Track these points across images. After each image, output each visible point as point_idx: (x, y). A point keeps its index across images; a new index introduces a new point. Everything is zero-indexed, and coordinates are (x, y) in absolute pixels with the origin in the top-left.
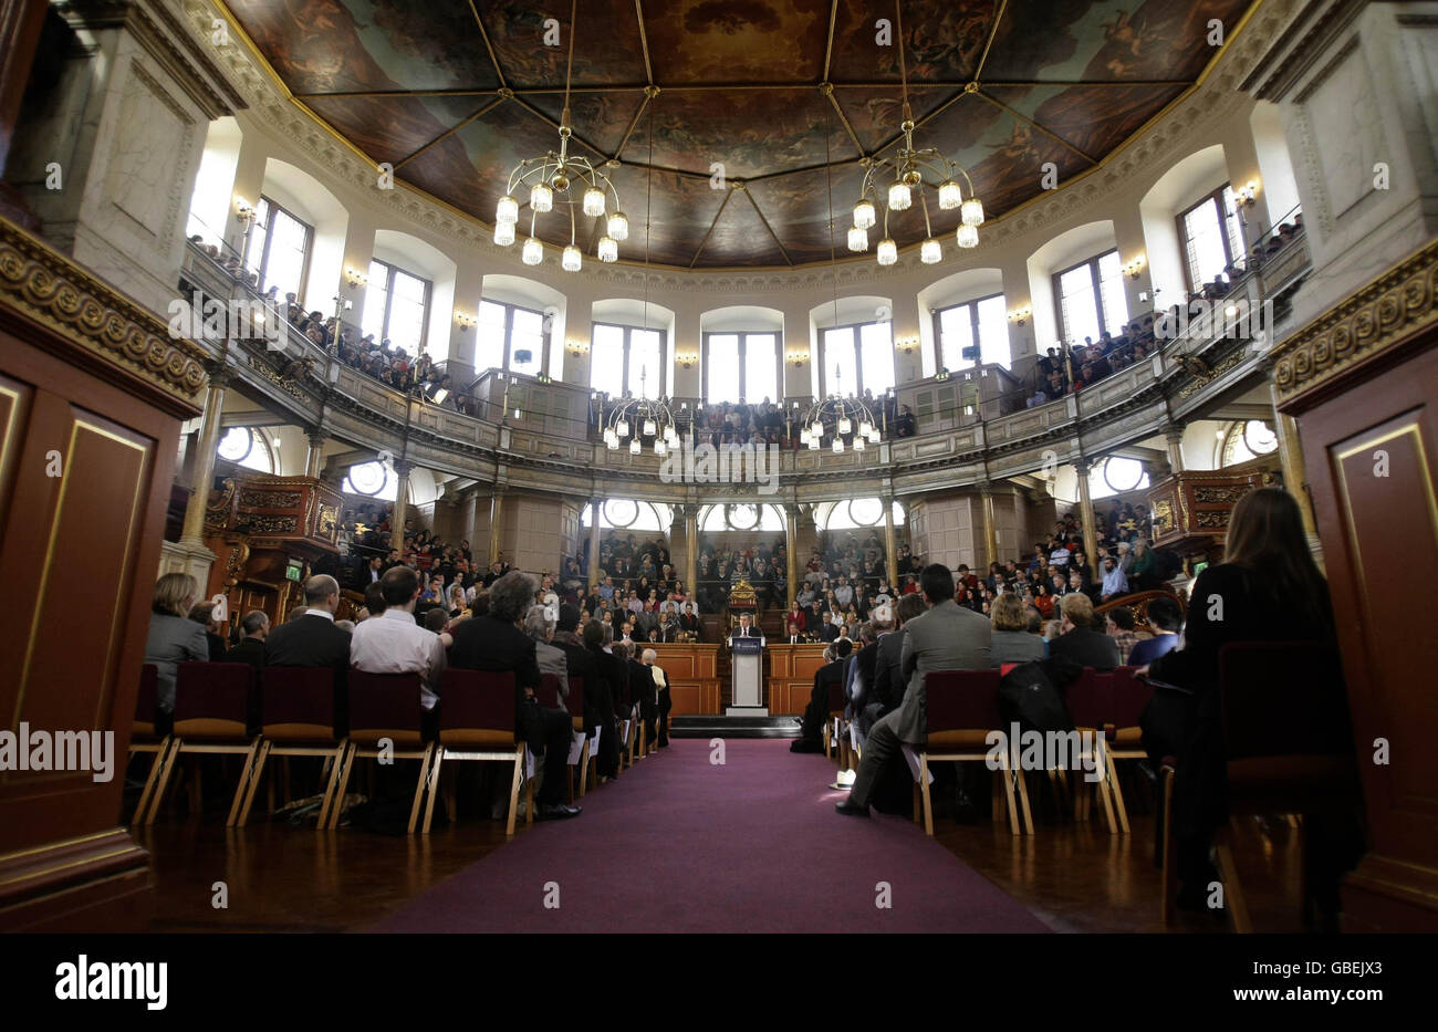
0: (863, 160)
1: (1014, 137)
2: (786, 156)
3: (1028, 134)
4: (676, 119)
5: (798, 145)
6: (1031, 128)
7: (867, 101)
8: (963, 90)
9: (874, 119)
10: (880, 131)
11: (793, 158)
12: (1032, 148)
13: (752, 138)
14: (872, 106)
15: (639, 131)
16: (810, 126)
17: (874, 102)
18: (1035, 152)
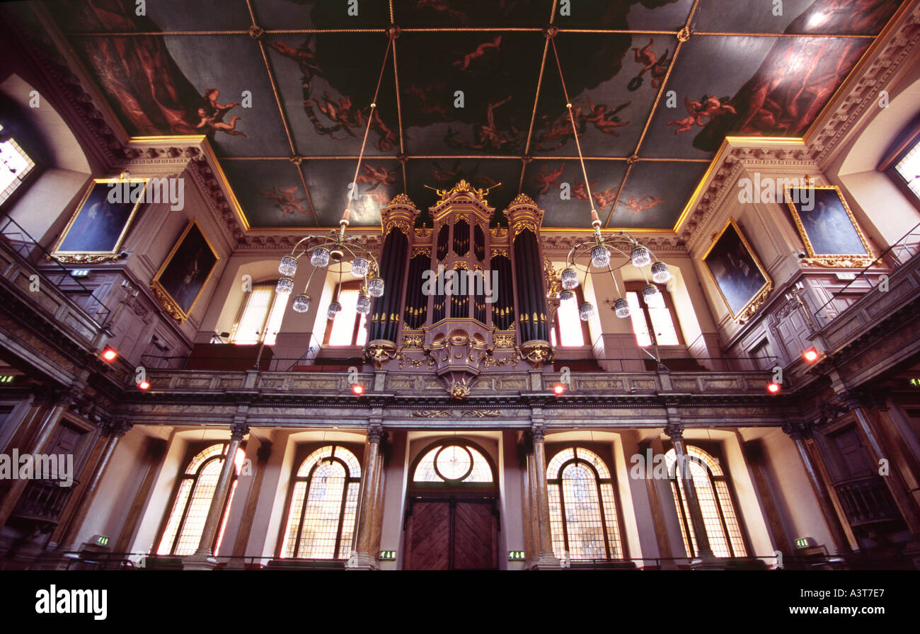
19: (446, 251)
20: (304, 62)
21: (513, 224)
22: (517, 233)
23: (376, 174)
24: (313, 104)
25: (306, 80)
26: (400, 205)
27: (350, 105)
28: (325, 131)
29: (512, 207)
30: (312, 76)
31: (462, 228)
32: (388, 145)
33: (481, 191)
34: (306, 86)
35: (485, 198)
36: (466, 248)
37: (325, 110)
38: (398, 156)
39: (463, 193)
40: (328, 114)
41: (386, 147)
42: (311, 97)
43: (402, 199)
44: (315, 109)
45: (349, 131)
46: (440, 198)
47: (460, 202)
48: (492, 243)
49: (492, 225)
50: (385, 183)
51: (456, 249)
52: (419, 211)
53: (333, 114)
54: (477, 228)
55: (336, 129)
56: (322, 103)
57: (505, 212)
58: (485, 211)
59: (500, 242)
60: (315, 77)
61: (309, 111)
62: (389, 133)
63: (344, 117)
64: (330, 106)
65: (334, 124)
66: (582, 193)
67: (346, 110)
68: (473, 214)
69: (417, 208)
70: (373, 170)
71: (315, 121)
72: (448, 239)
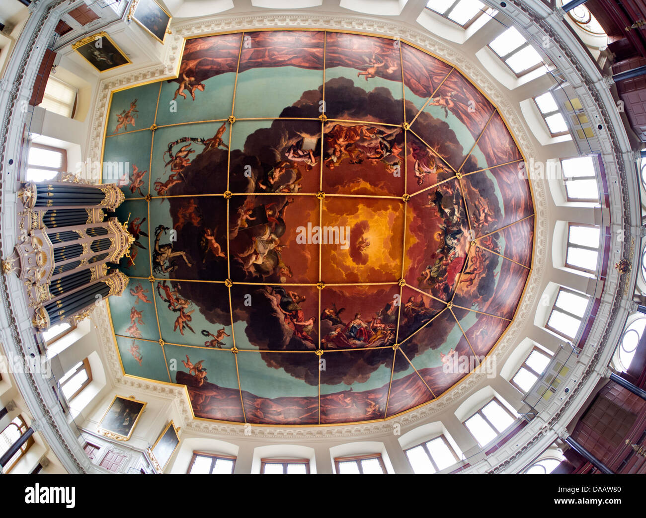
0: (458, 177)
1: (440, 105)
2: (455, 217)
3: (437, 99)
4: (424, 273)
5: (447, 211)
6: (434, 97)
7: (417, 177)
8: (408, 131)
9: (429, 172)
10: (437, 169)
11: (456, 213)
12: (447, 96)
13: (439, 235)
14: (420, 174)
15: (430, 291)
16: (434, 204)
17: (417, 174)
18: (449, 94)
19: (93, 236)
20: (213, 141)
21: (111, 278)
22: (107, 282)
23: (139, 179)
24: (188, 143)
25: (203, 141)
26: (119, 197)
27: (185, 165)
28: (170, 148)
29: (121, 275)
30: (205, 144)
31: (107, 244)
32: (158, 188)
33: (128, 252)
34: (199, 140)
35: (125, 255)
36: (95, 251)
37: (182, 150)
38: (150, 195)
39: (127, 240)
40: (180, 151)
41: (156, 186)
42: (192, 142)
43: (121, 198)
44: (184, 144)
45: (169, 163)
46: (123, 225)
47: (122, 239)
48: (98, 266)
49: (108, 264)
50: (132, 186)
51: (95, 242)
52: (114, 211)
53: (180, 154)
54: (107, 254)
55: (171, 155)
56: (188, 149)
57: (118, 270)
58: (117, 257)
59: (99, 271)
60: (204, 147)
61: (184, 140)
62: (166, 189)
63: (178, 160)
64: (185, 153)
65: (174, 155)
66: (135, 317)
67: (182, 163)
68: (115, 250)
69: (116, 209)
70: (141, 177)
71: (177, 142)
72: (99, 235)
